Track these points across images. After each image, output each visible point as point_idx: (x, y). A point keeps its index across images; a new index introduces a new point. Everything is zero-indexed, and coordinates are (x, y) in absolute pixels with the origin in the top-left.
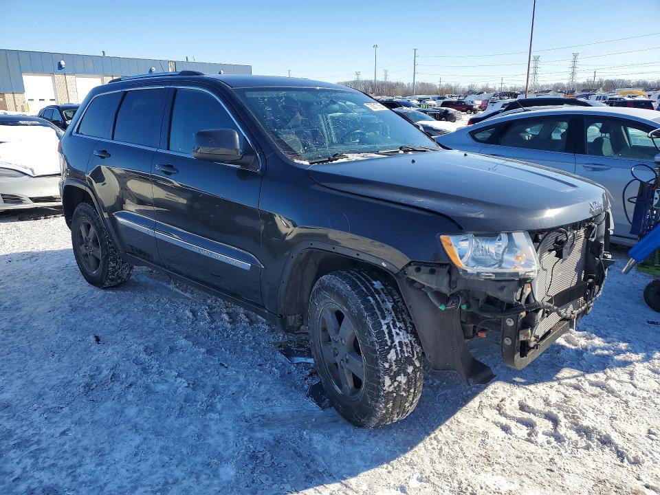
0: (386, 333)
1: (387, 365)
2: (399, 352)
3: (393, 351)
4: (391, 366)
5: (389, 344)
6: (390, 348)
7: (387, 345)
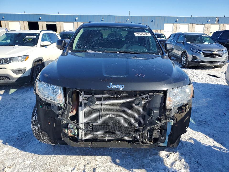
0: (36, 110)
1: (32, 121)
2: (36, 118)
3: (35, 117)
4: (33, 121)
5: (35, 114)
6: (34, 116)
7: (34, 114)
